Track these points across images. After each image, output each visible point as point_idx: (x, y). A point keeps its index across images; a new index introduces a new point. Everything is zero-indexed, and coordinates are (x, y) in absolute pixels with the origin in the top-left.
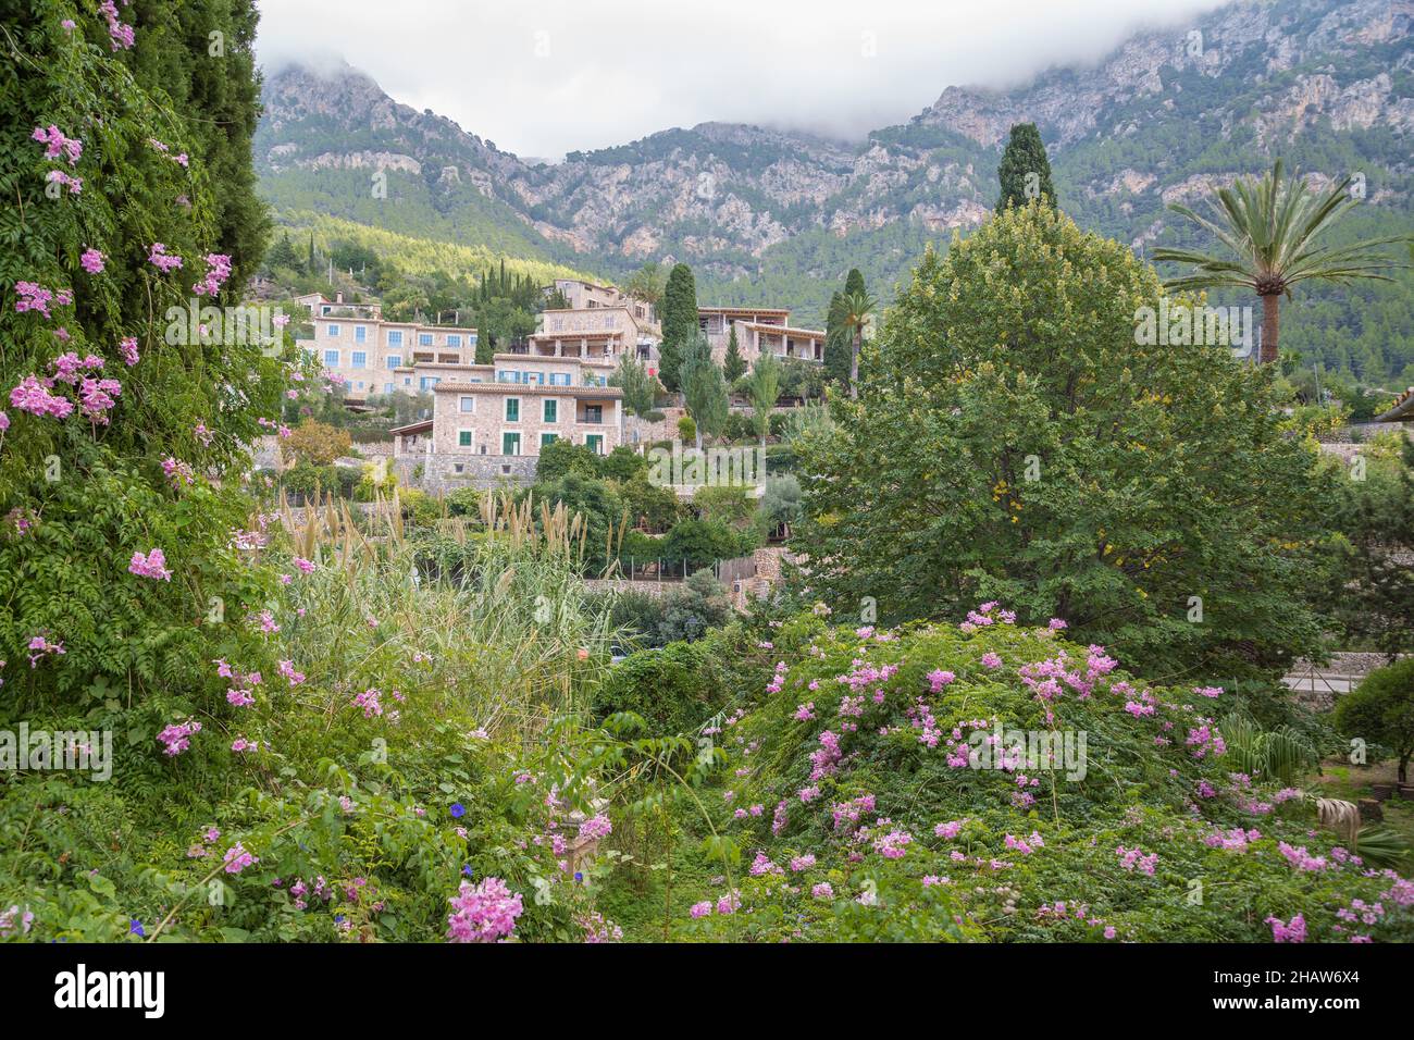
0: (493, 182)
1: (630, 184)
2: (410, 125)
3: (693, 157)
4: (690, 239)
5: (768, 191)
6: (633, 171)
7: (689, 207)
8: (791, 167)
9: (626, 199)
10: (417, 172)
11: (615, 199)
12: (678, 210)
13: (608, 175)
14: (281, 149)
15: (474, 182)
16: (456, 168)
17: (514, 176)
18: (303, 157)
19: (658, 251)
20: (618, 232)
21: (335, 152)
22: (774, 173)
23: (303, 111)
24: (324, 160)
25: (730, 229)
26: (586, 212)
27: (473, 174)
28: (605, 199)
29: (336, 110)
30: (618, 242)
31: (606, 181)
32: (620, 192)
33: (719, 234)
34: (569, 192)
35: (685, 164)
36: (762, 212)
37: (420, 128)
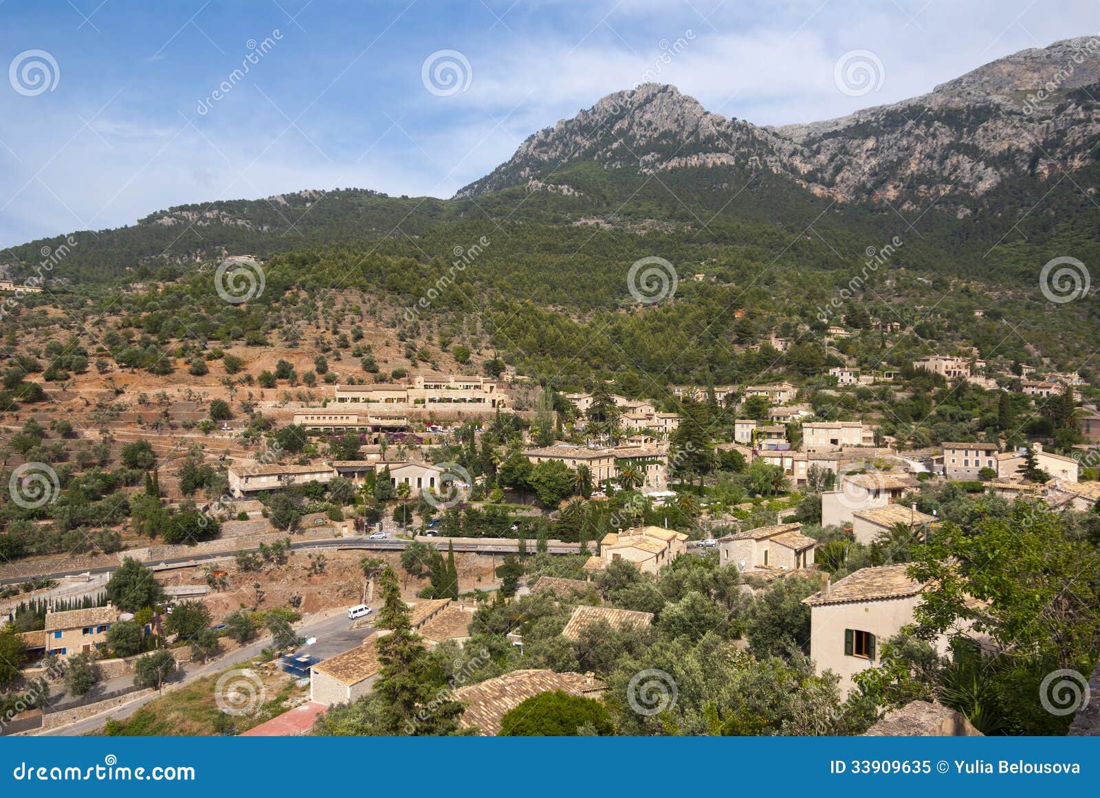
0: (781, 161)
1: (875, 152)
2: (723, 129)
3: (923, 126)
4: (923, 188)
5: (982, 145)
6: (877, 141)
7: (920, 162)
8: (1000, 123)
9: (874, 162)
10: (733, 163)
11: (865, 162)
12: (912, 165)
13: (859, 146)
14: (648, 158)
15: (769, 164)
16: (757, 158)
17: (793, 154)
18: (661, 161)
19: (898, 198)
20: (869, 185)
21: (680, 155)
22: (986, 129)
23: (656, 129)
24: (674, 163)
25: (953, 177)
26: (846, 174)
27: (768, 159)
28: (857, 163)
29: (676, 125)
30: (870, 192)
31: (858, 151)
32: (868, 158)
33: (946, 181)
34: (831, 160)
35: (917, 132)
36: (979, 162)
37: (730, 131)
